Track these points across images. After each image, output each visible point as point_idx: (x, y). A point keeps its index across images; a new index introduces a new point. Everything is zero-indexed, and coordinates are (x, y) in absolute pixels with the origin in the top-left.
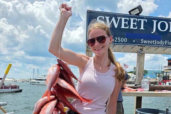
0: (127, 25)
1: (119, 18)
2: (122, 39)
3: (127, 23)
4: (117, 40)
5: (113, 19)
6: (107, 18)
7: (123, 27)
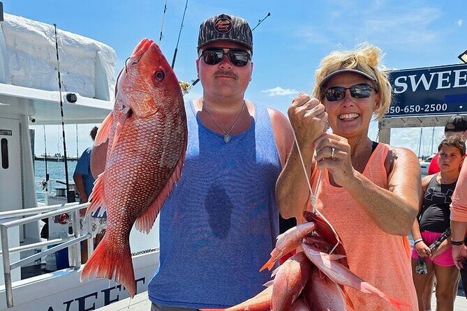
0: (448, 83)
1: (433, 74)
2: (439, 106)
3: (448, 79)
4: (430, 108)
5: (423, 77)
6: (412, 78)
7: (440, 86)
